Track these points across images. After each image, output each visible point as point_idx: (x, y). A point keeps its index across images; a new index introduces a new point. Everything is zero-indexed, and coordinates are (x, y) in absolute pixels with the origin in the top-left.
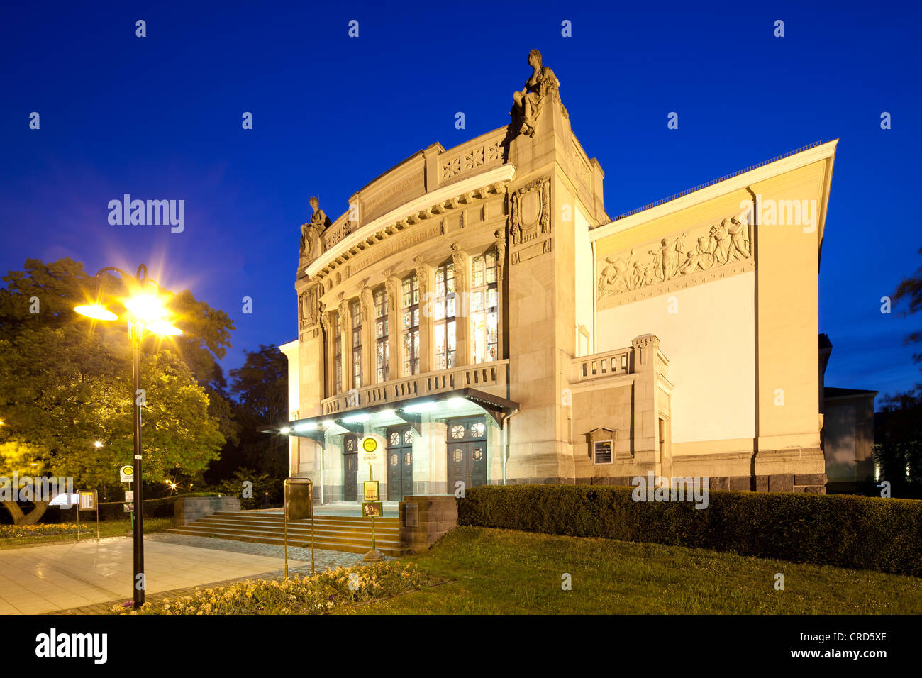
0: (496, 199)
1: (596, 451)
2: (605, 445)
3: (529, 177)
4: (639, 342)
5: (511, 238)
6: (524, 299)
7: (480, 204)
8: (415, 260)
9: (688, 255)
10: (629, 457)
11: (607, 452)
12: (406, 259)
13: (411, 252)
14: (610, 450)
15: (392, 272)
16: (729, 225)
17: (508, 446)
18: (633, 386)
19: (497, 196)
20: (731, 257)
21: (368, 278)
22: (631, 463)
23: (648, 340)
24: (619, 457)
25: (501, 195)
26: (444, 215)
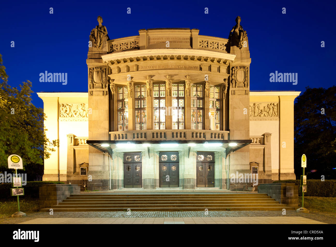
0: (224, 66)
1: (252, 170)
2: (255, 168)
3: (240, 64)
4: (267, 135)
5: (231, 84)
6: (237, 109)
7: (218, 65)
8: (186, 76)
9: (261, 110)
10: (263, 172)
11: (256, 170)
12: (181, 75)
13: (184, 72)
14: (257, 170)
15: (171, 78)
16: (272, 106)
17: (229, 165)
18: (264, 149)
19: (225, 65)
20: (273, 115)
21: (154, 76)
22: (264, 174)
23: (270, 135)
24: (260, 172)
25: (227, 65)
26: (202, 62)
